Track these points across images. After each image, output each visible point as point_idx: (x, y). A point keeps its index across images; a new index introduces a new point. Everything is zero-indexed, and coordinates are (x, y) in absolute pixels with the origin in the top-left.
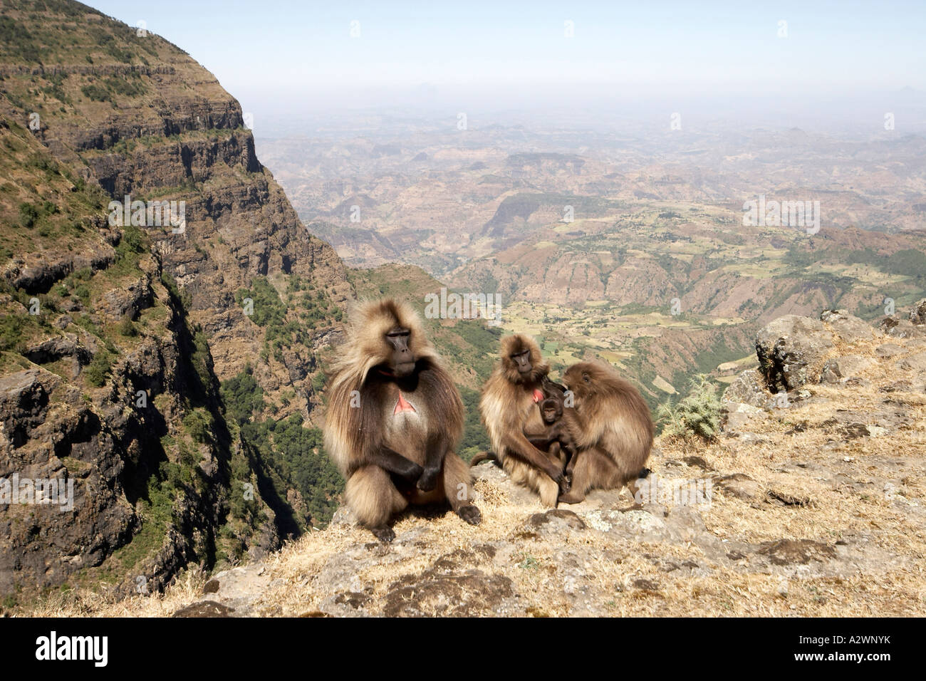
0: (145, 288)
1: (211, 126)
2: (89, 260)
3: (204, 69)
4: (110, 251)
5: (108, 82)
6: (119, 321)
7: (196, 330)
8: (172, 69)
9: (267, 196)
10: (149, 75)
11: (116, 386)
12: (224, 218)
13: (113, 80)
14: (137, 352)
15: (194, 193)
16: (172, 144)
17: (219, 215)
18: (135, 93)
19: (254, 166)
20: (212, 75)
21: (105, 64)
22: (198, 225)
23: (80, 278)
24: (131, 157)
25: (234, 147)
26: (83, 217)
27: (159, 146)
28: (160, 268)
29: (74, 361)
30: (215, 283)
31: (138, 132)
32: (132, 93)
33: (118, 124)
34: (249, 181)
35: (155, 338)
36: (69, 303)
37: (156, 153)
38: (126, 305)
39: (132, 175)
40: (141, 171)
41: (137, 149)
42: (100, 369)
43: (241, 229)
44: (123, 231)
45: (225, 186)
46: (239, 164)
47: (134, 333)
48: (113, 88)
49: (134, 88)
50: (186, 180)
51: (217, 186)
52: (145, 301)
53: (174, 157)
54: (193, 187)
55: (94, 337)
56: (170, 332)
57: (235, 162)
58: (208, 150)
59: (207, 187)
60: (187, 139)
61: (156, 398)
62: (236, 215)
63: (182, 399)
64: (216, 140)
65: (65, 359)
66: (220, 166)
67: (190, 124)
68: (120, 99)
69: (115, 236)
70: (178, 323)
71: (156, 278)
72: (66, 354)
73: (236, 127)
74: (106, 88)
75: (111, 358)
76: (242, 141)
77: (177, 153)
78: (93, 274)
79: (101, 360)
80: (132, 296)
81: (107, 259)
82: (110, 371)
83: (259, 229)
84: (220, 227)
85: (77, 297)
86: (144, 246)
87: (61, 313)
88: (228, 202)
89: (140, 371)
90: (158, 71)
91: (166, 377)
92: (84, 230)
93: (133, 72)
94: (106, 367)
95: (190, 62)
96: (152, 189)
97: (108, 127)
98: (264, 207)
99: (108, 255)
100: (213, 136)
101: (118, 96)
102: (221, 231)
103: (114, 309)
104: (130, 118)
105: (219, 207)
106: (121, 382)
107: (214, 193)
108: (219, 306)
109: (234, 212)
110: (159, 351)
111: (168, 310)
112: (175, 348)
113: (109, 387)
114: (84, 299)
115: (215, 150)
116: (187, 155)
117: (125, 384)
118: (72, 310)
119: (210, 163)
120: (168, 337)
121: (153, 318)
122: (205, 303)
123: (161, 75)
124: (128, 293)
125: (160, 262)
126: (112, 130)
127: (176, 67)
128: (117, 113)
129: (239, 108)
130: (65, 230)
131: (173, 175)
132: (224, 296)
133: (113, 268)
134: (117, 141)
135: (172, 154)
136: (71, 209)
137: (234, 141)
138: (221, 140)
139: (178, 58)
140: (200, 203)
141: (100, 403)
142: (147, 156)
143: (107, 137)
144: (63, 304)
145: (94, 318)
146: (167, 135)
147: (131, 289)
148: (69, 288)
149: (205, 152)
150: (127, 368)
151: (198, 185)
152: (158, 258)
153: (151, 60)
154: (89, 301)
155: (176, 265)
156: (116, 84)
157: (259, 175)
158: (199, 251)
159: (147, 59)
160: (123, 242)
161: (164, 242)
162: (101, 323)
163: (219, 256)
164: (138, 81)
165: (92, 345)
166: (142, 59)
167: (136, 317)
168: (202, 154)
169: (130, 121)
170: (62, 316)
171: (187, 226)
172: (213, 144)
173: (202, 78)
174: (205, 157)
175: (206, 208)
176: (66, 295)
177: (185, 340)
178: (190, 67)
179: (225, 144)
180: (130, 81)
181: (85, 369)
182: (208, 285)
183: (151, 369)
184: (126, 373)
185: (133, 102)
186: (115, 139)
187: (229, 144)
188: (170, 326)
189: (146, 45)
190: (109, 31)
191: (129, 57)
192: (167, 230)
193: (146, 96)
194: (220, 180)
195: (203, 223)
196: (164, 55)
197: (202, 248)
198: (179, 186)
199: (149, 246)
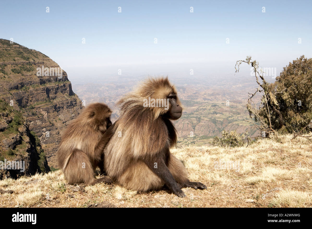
0: (18, 138)
1: (56, 81)
3: (54, 62)
5: (20, 67)
6: (7, 150)
7: (41, 151)
8: (43, 62)
9: (76, 103)
10: (35, 64)
12: (61, 111)
13: (22, 66)
15: (50, 103)
16: (42, 87)
17: (59, 110)
18: (30, 70)
19: (71, 93)
20: (57, 64)
21: (20, 61)
22: (51, 114)
24: (28, 92)
25: (64, 87)
27: (38, 88)
30: (56, 134)
31: (31, 83)
32: (29, 71)
33: (24, 81)
34: (70, 99)
35: (21, 156)
37: (37, 90)
38: (10, 144)
39: (28, 98)
40: (32, 96)
41: (30, 89)
43: (67, 115)
44: (13, 118)
45: (61, 101)
46: (66, 93)
47: (13, 154)
48: (22, 69)
49: (29, 69)
50: (47, 99)
51: (58, 101)
52: (19, 142)
53: (43, 91)
54: (50, 101)
56: (27, 153)
57: (65, 93)
58: (55, 89)
59: (55, 101)
60: (48, 85)
62: (65, 110)
64: (58, 85)
66: (59, 94)
67: (49, 80)
68: (24, 73)
69: (10, 119)
71: (25, 134)
73: (65, 81)
74: (20, 69)
76: (67, 85)
77: (44, 90)
80: (13, 141)
81: (4, 128)
83: (73, 115)
84: (60, 114)
86: (21, 123)
88: (62, 106)
90: (38, 63)
93: (30, 64)
95: (49, 60)
96: (35, 102)
97: (20, 82)
98: (75, 107)
99: (5, 126)
100: (57, 84)
101: (24, 72)
102: (60, 116)
103: (6, 146)
104: (28, 79)
105: (59, 108)
107: (57, 103)
108: (58, 142)
109: (64, 109)
110: (23, 160)
111: (28, 145)
112: (29, 159)
115: (58, 89)
116: (48, 91)
117: (6, 174)
119: (56, 93)
120: (26, 155)
121: (21, 148)
122: (53, 141)
123: (39, 65)
126: (21, 83)
127: (45, 61)
128: (24, 77)
129: (66, 74)
131: (43, 97)
132: (59, 138)
133: (6, 131)
134: (23, 87)
135: (42, 90)
137: (64, 86)
138: (60, 85)
139: (45, 59)
140: (52, 107)
142: (34, 91)
143: (20, 85)
146: (41, 84)
147: (13, 138)
149: (54, 89)
151: (52, 101)
152: (26, 127)
153: (36, 59)
155: (42, 128)
156: (23, 68)
157: (73, 97)
158: (50, 123)
159: (34, 59)
160: (13, 121)
161: (38, 120)
163: (58, 124)
164: (31, 66)
166: (33, 59)
167: (14, 148)
168: (53, 90)
169: (28, 80)
171: (47, 115)
172: (57, 87)
173: (54, 65)
174: (54, 91)
175: (54, 108)
177: (35, 155)
178: (49, 61)
179: (61, 87)
180: (28, 67)
182: (54, 135)
185: (29, 74)
186: (23, 86)
187: (63, 86)
188: (28, 151)
189: (34, 55)
190: (21, 50)
191: (28, 59)
192: (39, 116)
193: (34, 71)
194: (59, 99)
195: (53, 114)
196: (41, 58)
197: (51, 122)
198: (45, 101)
199: (23, 122)
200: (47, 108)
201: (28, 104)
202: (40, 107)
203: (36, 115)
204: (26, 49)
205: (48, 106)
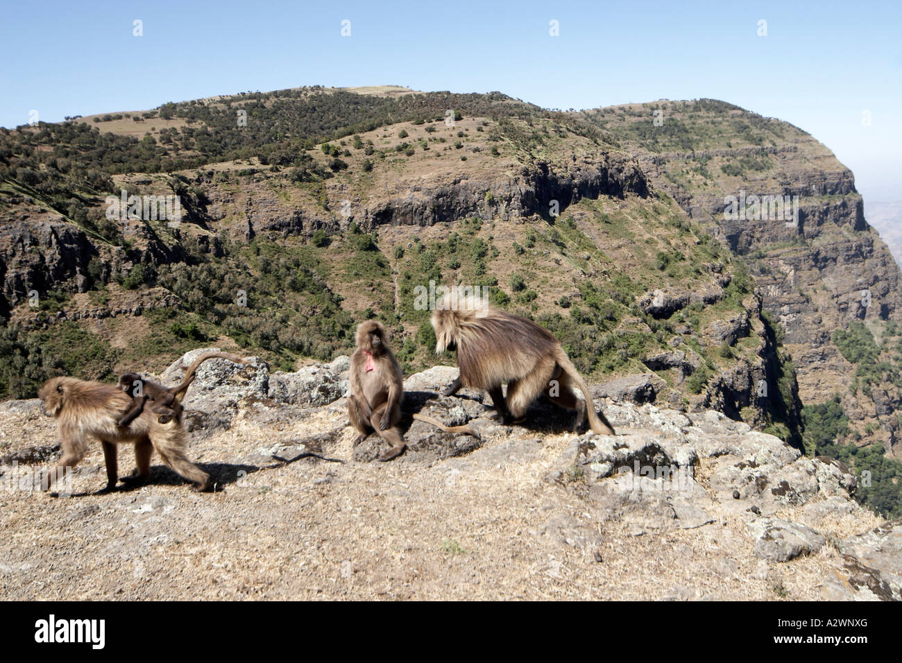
0: (743, 321)
1: (825, 192)
2: (702, 296)
3: (823, 146)
4: (720, 291)
5: (741, 161)
6: (720, 345)
7: (786, 359)
8: (795, 148)
9: (871, 251)
10: (775, 153)
11: (710, 395)
12: (828, 269)
13: (746, 159)
14: (730, 371)
15: (804, 247)
17: (825, 267)
18: (763, 168)
19: (861, 225)
20: (829, 151)
21: (740, 147)
22: (805, 274)
23: (694, 309)
25: (844, 209)
26: (702, 263)
28: (760, 307)
29: (679, 371)
30: (814, 322)
32: (760, 169)
34: (855, 238)
35: (747, 362)
36: (683, 328)
38: (726, 333)
39: (753, 232)
40: (761, 229)
42: (699, 380)
43: (843, 278)
44: (733, 276)
45: (832, 242)
46: (847, 224)
47: (730, 356)
48: (745, 165)
49: (761, 164)
50: (797, 237)
51: (825, 242)
52: (744, 331)
54: (803, 243)
55: (698, 355)
56: (760, 358)
57: (844, 222)
58: (820, 213)
59: (816, 243)
60: (803, 203)
61: (743, 409)
62: (841, 267)
63: (765, 414)
64: (828, 204)
65: (673, 369)
66: (829, 225)
67: (807, 191)
68: (750, 174)
69: (726, 279)
70: (769, 353)
71: (755, 315)
72: (674, 365)
73: (848, 192)
74: (739, 166)
75: (709, 373)
76: (852, 204)
78: (704, 308)
79: (701, 374)
80: (732, 327)
81: (716, 296)
82: (707, 383)
83: (861, 280)
84: (825, 276)
85: (690, 324)
86: (749, 288)
87: (676, 334)
88: (834, 255)
89: (732, 387)
90: (783, 150)
91: (753, 394)
92: (701, 274)
93: (763, 153)
94: (703, 379)
95: (810, 141)
96: (769, 244)
98: (867, 261)
99: (717, 294)
100: (825, 201)
101: (748, 171)
102: (825, 280)
103: (716, 336)
105: (825, 259)
106: (714, 393)
107: (822, 248)
108: (815, 342)
109: (838, 265)
110: (749, 373)
111: (762, 340)
112: (763, 372)
113: (704, 395)
114: (695, 326)
115: (826, 212)
116: (802, 217)
117: (717, 395)
118: (685, 333)
119: (820, 223)
120: (759, 362)
121: (748, 345)
122: (803, 339)
123: (785, 153)
124: (730, 324)
125: (761, 302)
127: (799, 146)
128: (747, 184)
129: (852, 176)
130: (687, 273)
131: (787, 233)
132: (821, 334)
133: (720, 303)
136: (694, 257)
137: (844, 205)
139: (801, 138)
140: (808, 256)
141: (695, 406)
144: (678, 328)
145: (700, 341)
147: (732, 322)
148: (685, 316)
149: (817, 214)
150: (721, 383)
151: (808, 241)
152: (759, 299)
153: (778, 141)
154: (698, 328)
155: (781, 306)
156: (748, 162)
157: (865, 233)
158: (802, 295)
159: (775, 141)
160: (732, 284)
161: (773, 286)
162: (706, 345)
163: (820, 300)
164: (766, 159)
165: (696, 361)
166: (771, 141)
167: (733, 343)
168: (814, 215)
169: (756, 190)
170: (676, 337)
171: (795, 274)
172: (825, 207)
173: (821, 153)
174: (816, 218)
175: (814, 260)
176: (682, 321)
177: (774, 367)
178: (811, 145)
179: (836, 207)
180: (759, 159)
181: (687, 378)
182: (808, 324)
183: (741, 385)
184: (719, 386)
185: (760, 176)
187: (840, 207)
188: (761, 354)
189: (775, 130)
190: (746, 122)
191: (761, 140)
192: (777, 277)
193: (771, 170)
194: (828, 238)
195: (809, 273)
196: (790, 137)
197: (805, 293)
198: (791, 242)
199: (753, 288)
200: (795, 259)
201: (751, 247)
202: (778, 256)
203: (770, 272)
204: (756, 119)
205: (799, 255)
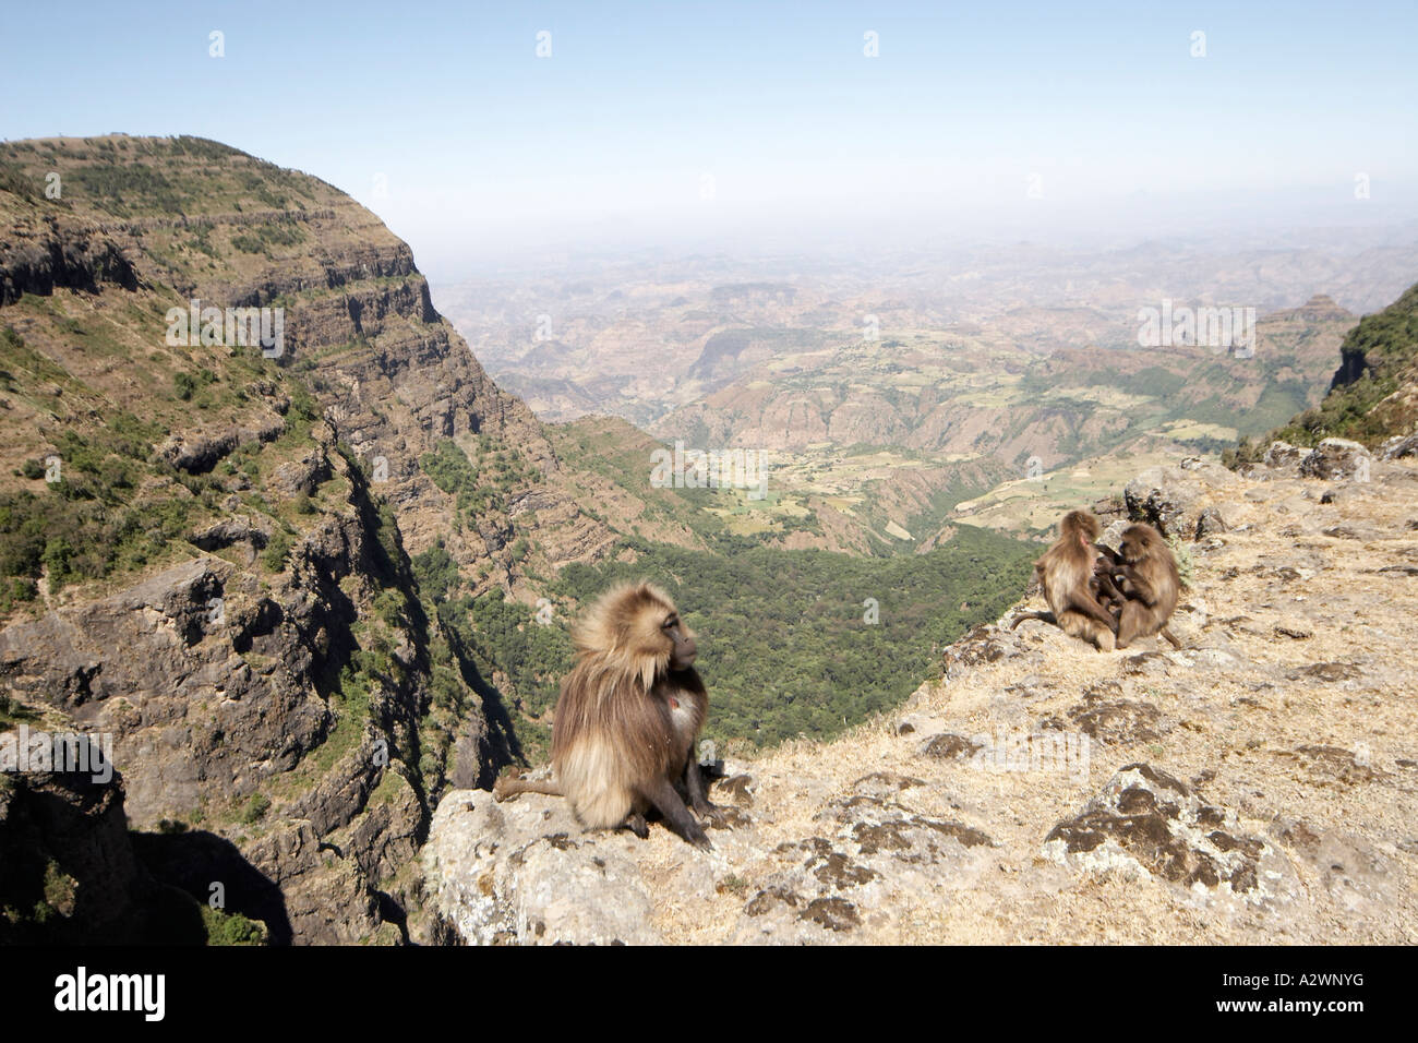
0: (320, 460)
1: (380, 274)
2: (255, 432)
3: (367, 211)
4: (279, 421)
5: (260, 231)
6: (295, 498)
7: (380, 502)
8: (332, 213)
9: (447, 348)
10: (306, 220)
11: (297, 571)
12: (401, 375)
13: (266, 228)
14: (316, 531)
15: (365, 349)
16: (337, 297)
17: (395, 373)
18: (292, 241)
19: (431, 316)
20: (376, 218)
21: (256, 211)
22: (373, 386)
23: (247, 452)
24: (292, 314)
25: (407, 295)
26: (245, 384)
27: (322, 300)
28: (336, 436)
29: (247, 545)
30: (397, 449)
31: (298, 285)
32: (288, 242)
33: (275, 278)
34: (426, 333)
35: (336, 515)
36: (235, 483)
37: (320, 307)
38: (300, 480)
40: (304, 328)
41: (298, 305)
42: (278, 553)
43: (420, 386)
44: (291, 398)
45: (400, 340)
46: (414, 315)
47: (312, 511)
48: (266, 238)
49: (290, 236)
50: (355, 336)
51: (391, 341)
52: (323, 473)
53: (341, 311)
54: (364, 343)
55: (268, 517)
56: (352, 506)
57: (410, 313)
58: (378, 301)
59: (380, 342)
60: (354, 290)
61: (342, 581)
62: (415, 371)
63: (370, 580)
64: (386, 289)
65: (237, 544)
66: (392, 318)
67: (356, 273)
68: (275, 249)
69: (282, 403)
70: (360, 496)
71: (332, 448)
72: (238, 538)
73: (408, 273)
74: (258, 239)
75: (289, 539)
76: (415, 288)
77: (344, 307)
78: (261, 448)
79: (278, 543)
80: (307, 470)
81: (275, 430)
82: (289, 555)
83: (441, 386)
84: (397, 386)
85: (245, 474)
86: (316, 413)
87: (229, 493)
88: (405, 357)
89: (322, 552)
90: (316, 215)
91: (351, 557)
92: (247, 399)
93: (288, 218)
94: (283, 550)
95: (350, 204)
96: (318, 348)
97: (264, 281)
98: (445, 361)
99: (277, 425)
100: (383, 285)
101: (272, 247)
102: (399, 391)
103: (287, 485)
104: (288, 270)
105: (395, 363)
106: (302, 565)
107: (388, 349)
108: (402, 474)
109: (412, 369)
110: (342, 529)
111: (347, 482)
112: (359, 524)
113: (289, 572)
114: (254, 476)
115: (386, 300)
116: (355, 308)
117: (306, 568)
118: (241, 489)
119: (381, 315)
120: (351, 512)
121: (332, 492)
123: (319, 221)
124: (302, 466)
125: (335, 430)
126: (268, 285)
127: (336, 210)
128: (273, 265)
129: (410, 252)
130: (227, 400)
131: (340, 331)
132: (407, 463)
133: (282, 438)
134: (275, 297)
135: (338, 307)
136: (231, 376)
137: (406, 290)
138: (392, 289)
139: (338, 199)
140: (374, 361)
141: (280, 590)
142: (310, 312)
143: (263, 293)
144: (230, 483)
145: (265, 497)
146: (331, 286)
147: (306, 462)
148: (235, 465)
149: (375, 303)
150: (307, 550)
151: (370, 340)
152: (332, 425)
153: (307, 203)
154: (259, 478)
155: (351, 432)
156: (270, 233)
157: (437, 326)
158: (375, 414)
159: (303, 203)
160: (292, 409)
161: (336, 407)
162: (274, 501)
163: (399, 418)
164: (294, 228)
165: (267, 527)
166: (297, 203)
167: (313, 492)
168: (371, 305)
169: (287, 273)
170: (230, 497)
171: (360, 387)
172: (383, 294)
173: (366, 221)
174: (375, 309)
175: (380, 366)
176: (232, 473)
177: (369, 514)
178: (352, 210)
179: (396, 293)
180: (285, 229)
181: (261, 553)
182: (389, 451)
183: (334, 549)
184: (306, 555)
185: (290, 252)
186: (273, 295)
187: (402, 292)
188: (352, 500)
189: (300, 187)
190: (257, 174)
191: (282, 201)
192: (338, 393)
193: (304, 244)
194: (393, 334)
195: (378, 383)
196: (322, 197)
197: (379, 411)
198: (348, 343)
199: (321, 413)
200: (357, 366)
201: (295, 355)
202: (334, 364)
203: (328, 388)
204: (270, 169)
205: (361, 360)
